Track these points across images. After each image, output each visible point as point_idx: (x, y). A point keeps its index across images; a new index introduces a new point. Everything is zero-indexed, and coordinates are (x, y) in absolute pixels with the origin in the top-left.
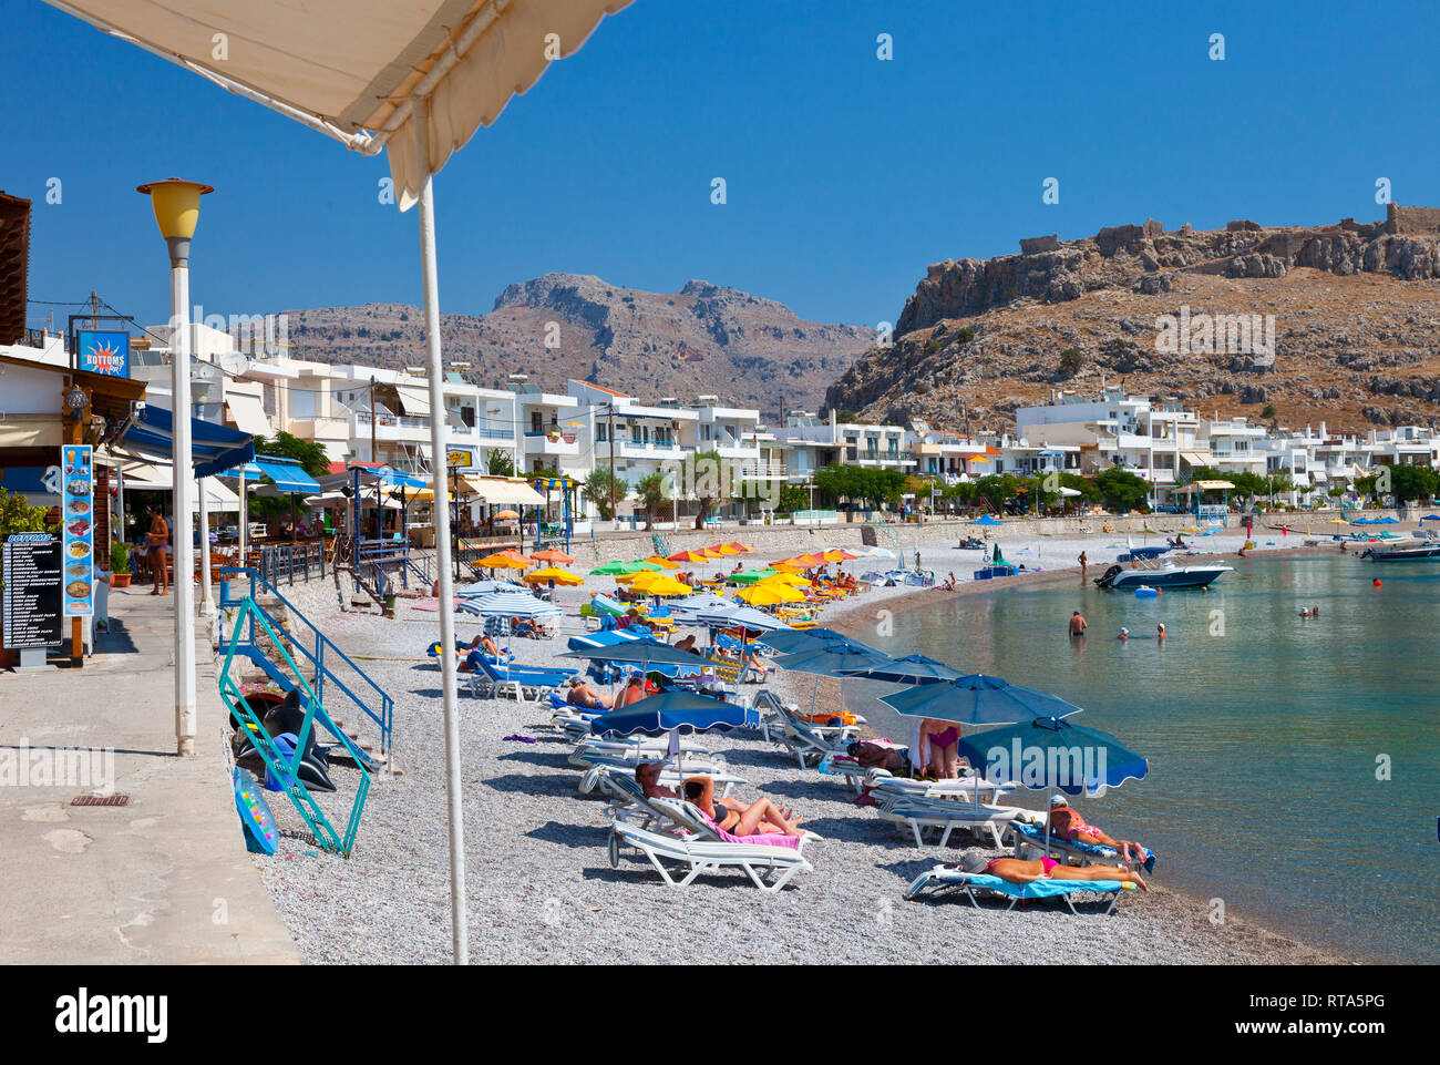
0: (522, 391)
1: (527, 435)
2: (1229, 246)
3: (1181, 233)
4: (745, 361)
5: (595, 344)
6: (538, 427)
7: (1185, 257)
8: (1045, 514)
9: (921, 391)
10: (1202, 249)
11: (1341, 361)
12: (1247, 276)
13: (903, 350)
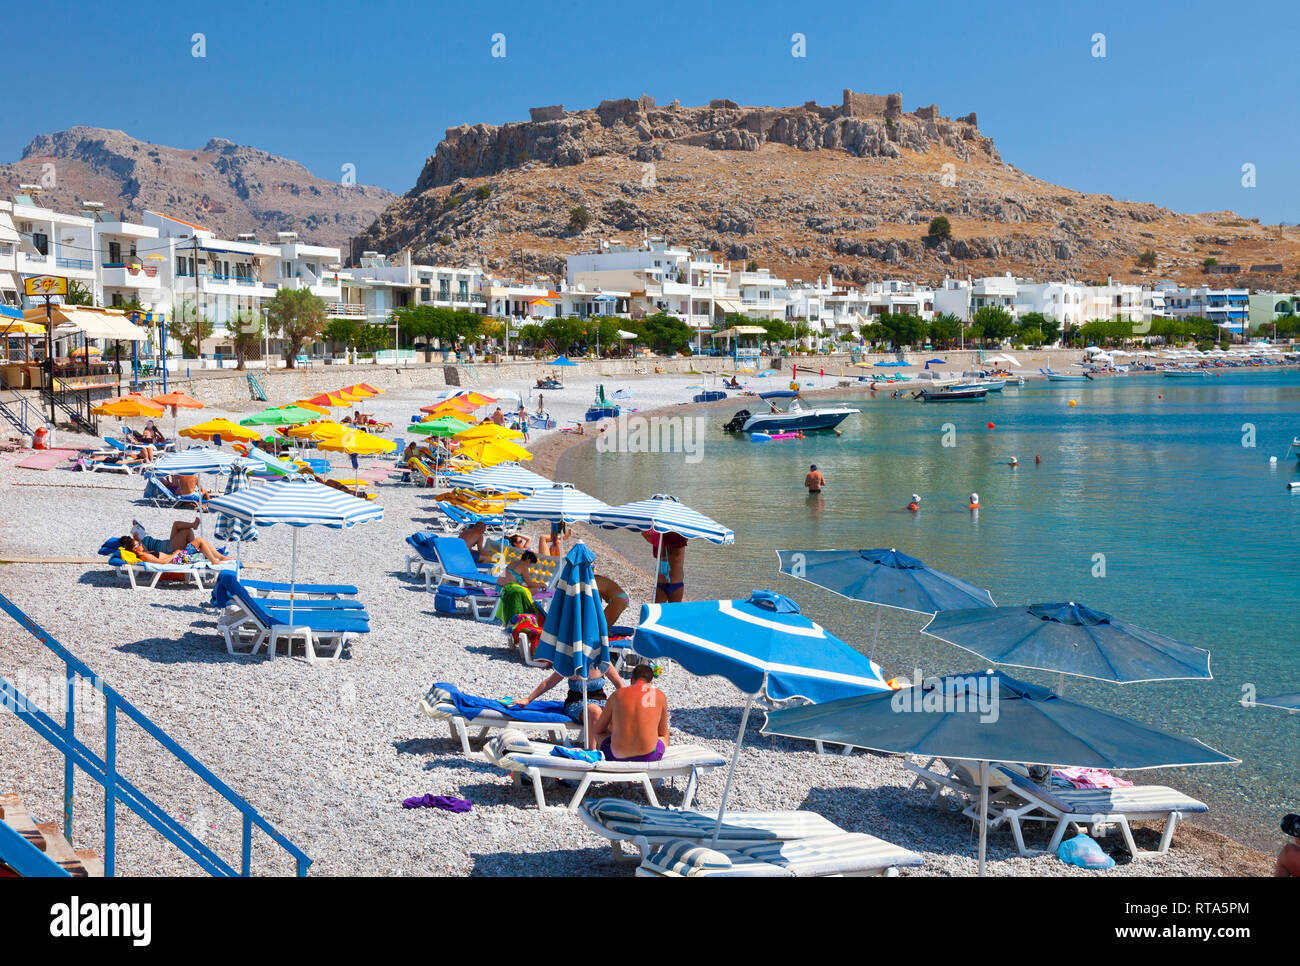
0: (99, 219)
1: (105, 266)
2: (711, 121)
3: (671, 108)
4: (265, 214)
5: (123, 194)
6: (116, 258)
7: (674, 130)
8: (604, 355)
9: (445, 242)
10: (688, 123)
11: (810, 224)
12: (726, 148)
13: (424, 205)
